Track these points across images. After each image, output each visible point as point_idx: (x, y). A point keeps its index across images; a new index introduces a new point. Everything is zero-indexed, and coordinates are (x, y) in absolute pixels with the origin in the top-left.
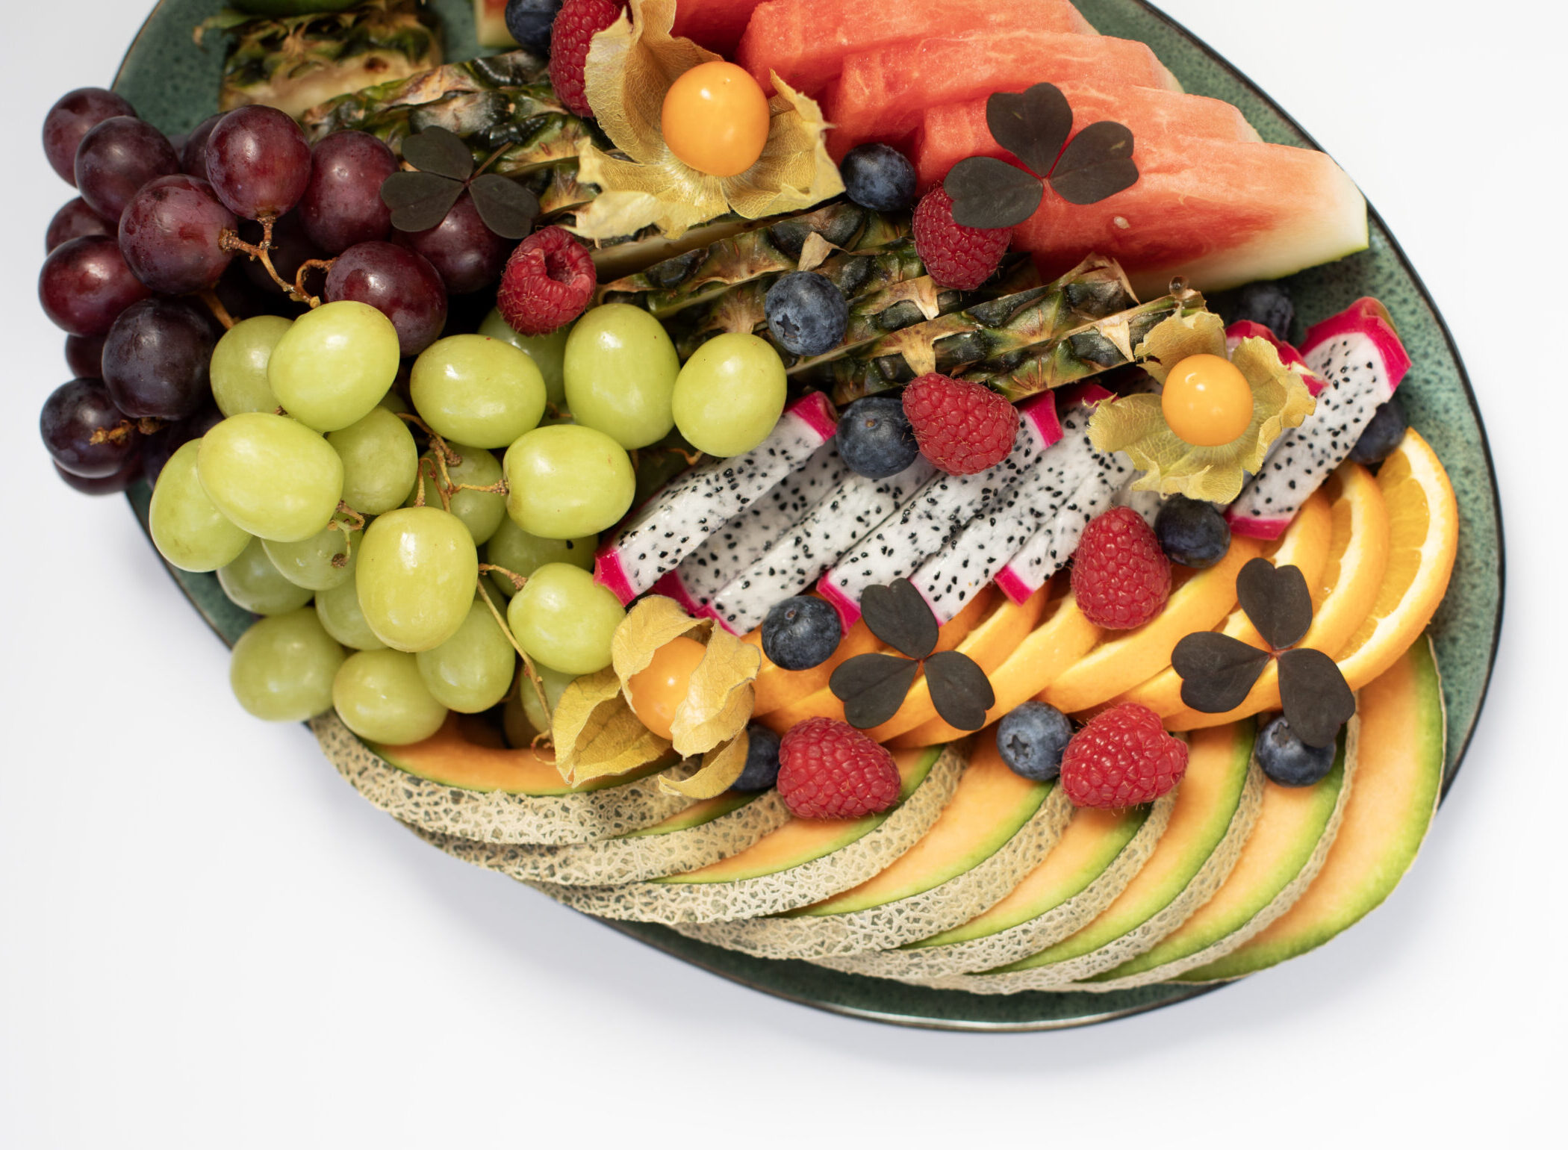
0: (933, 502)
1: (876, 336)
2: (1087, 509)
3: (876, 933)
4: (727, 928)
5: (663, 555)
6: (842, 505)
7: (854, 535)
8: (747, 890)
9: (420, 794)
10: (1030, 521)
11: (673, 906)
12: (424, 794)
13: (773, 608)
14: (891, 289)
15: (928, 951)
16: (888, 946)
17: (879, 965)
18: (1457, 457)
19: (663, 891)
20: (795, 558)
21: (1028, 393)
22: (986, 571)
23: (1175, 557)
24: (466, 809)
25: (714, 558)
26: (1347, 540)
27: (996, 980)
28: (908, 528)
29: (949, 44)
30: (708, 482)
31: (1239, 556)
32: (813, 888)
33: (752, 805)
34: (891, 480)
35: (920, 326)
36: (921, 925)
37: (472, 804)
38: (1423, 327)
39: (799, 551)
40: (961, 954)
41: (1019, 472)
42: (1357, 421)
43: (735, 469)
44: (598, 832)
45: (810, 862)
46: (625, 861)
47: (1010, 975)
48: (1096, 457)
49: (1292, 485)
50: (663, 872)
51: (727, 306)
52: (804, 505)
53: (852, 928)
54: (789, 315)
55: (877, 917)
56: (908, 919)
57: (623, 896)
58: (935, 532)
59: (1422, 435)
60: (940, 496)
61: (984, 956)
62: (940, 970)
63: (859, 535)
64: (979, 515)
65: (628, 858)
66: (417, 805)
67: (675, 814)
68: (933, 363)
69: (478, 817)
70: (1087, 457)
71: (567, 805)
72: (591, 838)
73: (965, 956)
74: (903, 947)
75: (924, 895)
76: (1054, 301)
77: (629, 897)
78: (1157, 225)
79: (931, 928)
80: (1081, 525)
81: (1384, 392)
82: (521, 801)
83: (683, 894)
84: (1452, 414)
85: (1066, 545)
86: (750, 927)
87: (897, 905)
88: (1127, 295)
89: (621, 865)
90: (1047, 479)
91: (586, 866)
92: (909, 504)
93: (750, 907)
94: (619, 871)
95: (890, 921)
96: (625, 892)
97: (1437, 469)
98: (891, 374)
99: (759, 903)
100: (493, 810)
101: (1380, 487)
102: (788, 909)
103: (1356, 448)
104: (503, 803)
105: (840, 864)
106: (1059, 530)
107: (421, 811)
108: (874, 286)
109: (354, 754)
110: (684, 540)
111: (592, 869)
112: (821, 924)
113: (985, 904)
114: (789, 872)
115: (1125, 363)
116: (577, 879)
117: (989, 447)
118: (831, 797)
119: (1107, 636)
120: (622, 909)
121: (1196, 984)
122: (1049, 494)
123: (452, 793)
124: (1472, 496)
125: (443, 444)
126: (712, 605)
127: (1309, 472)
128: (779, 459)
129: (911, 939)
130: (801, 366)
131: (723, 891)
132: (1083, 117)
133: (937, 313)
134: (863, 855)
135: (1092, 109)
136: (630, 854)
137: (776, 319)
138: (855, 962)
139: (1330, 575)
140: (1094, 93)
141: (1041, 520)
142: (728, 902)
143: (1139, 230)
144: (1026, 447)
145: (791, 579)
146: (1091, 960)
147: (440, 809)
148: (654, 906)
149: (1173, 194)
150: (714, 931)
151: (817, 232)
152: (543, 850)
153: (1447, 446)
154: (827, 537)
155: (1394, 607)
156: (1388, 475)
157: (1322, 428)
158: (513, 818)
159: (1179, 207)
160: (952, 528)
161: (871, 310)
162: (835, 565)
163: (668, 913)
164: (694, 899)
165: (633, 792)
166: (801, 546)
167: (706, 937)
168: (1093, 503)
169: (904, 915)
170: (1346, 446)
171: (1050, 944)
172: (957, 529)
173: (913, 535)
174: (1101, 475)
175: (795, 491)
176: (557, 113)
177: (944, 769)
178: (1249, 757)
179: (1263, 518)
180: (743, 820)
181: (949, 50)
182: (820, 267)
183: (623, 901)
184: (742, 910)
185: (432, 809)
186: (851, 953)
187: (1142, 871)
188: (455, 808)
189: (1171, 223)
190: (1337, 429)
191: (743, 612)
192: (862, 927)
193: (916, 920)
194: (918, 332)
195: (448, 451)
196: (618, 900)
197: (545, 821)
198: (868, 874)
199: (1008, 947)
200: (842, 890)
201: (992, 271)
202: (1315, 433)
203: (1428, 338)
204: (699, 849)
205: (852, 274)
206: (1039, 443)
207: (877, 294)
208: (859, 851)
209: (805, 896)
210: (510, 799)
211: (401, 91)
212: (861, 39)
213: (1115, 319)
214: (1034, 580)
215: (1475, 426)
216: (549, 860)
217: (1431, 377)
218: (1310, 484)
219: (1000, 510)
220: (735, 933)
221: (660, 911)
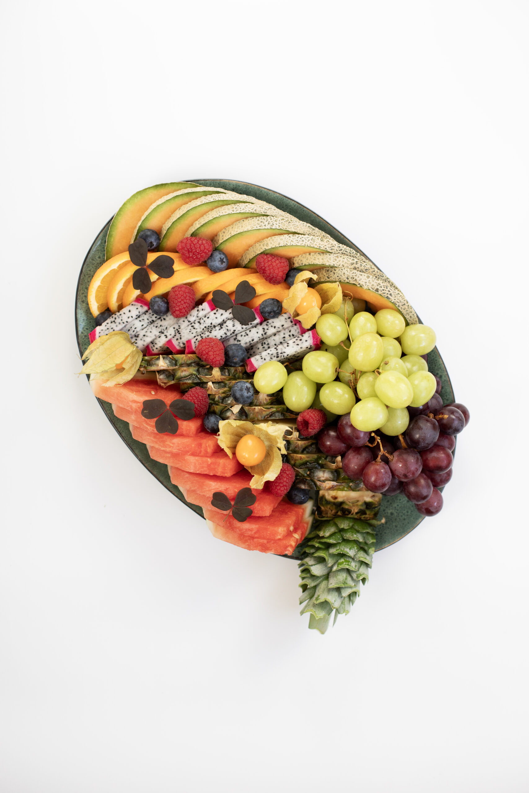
0: (226, 334)
1: (226, 382)
2: (186, 320)
3: (274, 221)
4: (315, 234)
5: (301, 340)
6: (251, 340)
7: (250, 331)
8: (304, 243)
9: (388, 294)
10: (202, 321)
11: (326, 244)
12: (386, 294)
13: (277, 317)
14: (219, 393)
15: (261, 213)
16: (272, 217)
17: (276, 212)
18: (84, 306)
19: (327, 249)
20: (267, 329)
21: (191, 355)
22: (217, 311)
23: (166, 300)
24: (375, 286)
25: (290, 336)
26: (119, 293)
27: (246, 200)
28: (234, 328)
29: (182, 451)
30: (284, 356)
31: (149, 296)
32: (286, 238)
33: (298, 266)
34: (236, 342)
35: (214, 381)
36: (261, 220)
37: (373, 287)
38: (84, 344)
39: (266, 331)
40: (252, 210)
41: (200, 335)
42: (108, 323)
43: (276, 358)
44: (341, 270)
45: (285, 246)
46: (336, 260)
47: (241, 200)
48: (180, 333)
49: (130, 311)
50: (326, 254)
51: (265, 402)
52: (262, 343)
53: (279, 225)
54: (246, 393)
55: (271, 226)
56: (264, 223)
57: (339, 250)
58: (227, 325)
59: (92, 315)
60: (223, 335)
61: (247, 207)
62: (260, 207)
63: (249, 331)
64: (215, 326)
65: (334, 260)
66: (389, 291)
67: (320, 269)
68: (213, 370)
69: (372, 283)
70: (182, 334)
71: (347, 279)
72: (343, 268)
73: (252, 209)
74: (267, 216)
75: (257, 228)
76: (177, 378)
77: (338, 250)
78: (144, 389)
79: (259, 219)
80: (188, 316)
81: (98, 329)
82: (359, 284)
83: (322, 246)
84: (83, 319)
85: (194, 312)
86: (308, 233)
87: (266, 227)
88: (158, 374)
89: (337, 259)
90: (194, 331)
91: (347, 261)
92: (232, 335)
93: (305, 238)
94: (338, 258)
95: (269, 224)
96: (339, 251)
97: (90, 304)
98: (226, 370)
99: (302, 238)
100: (368, 284)
101: (107, 304)
102: (295, 235)
103: (110, 316)
104: (364, 285)
105: (278, 243)
106: (195, 316)
107: (388, 289)
108: (223, 395)
109: (405, 310)
110: (294, 342)
111: (345, 260)
112: (288, 228)
113: (242, 221)
114: (291, 245)
115: (163, 356)
116: (350, 259)
117: (205, 343)
118: (275, 262)
119: (191, 285)
120: (341, 247)
121: (194, 183)
122: (195, 327)
123: (378, 292)
124: (84, 295)
125: (351, 387)
126: (293, 323)
127: (124, 313)
128: (263, 357)
129: (265, 217)
130: (250, 380)
131: (311, 244)
132: (153, 422)
133: (208, 383)
134: (271, 243)
135: (150, 423)
136: (334, 261)
137: (251, 393)
138: (283, 215)
139: (126, 284)
140: (149, 427)
141: (199, 321)
142: (310, 241)
143: (149, 390)
144: (197, 341)
145: (270, 324)
146: (219, 198)
147: (383, 288)
148: (332, 245)
149: (136, 395)
150: (319, 234)
151: (234, 414)
152: (357, 269)
153: (87, 310)
154: (257, 333)
155: (111, 271)
156: (104, 307)
157: (117, 324)
158: (362, 280)
159: (136, 392)
160: (223, 325)
161: (226, 389)
162: (257, 324)
163: (328, 242)
164: (320, 244)
165: (329, 278)
166: (265, 332)
167: (323, 233)
168: (184, 321)
169: (264, 224)
170: (112, 317)
171: (228, 206)
172: (221, 325)
173: (233, 326)
174: (179, 328)
175: (264, 348)
176: (296, 467)
177: (245, 261)
178: (162, 241)
179: (140, 304)
180: (301, 262)
181: (182, 449)
182: (236, 404)
183: (340, 249)
184: (307, 238)
185: (385, 289)
186: (282, 218)
187: (199, 219)
188: (378, 287)
189: (140, 389)
190: (113, 322)
191: (286, 319)
192: (277, 224)
193: (262, 222)
194: (215, 379)
195: (350, 384)
196: (341, 250)
197: (354, 277)
198: (271, 238)
199: (240, 208)
200: (279, 236)
201: (191, 390)
202: (120, 323)
203: (83, 341)
204: (315, 258)
205: (229, 400)
206: (193, 341)
207: (223, 393)
208: (272, 245)
209: (289, 237)
210: (362, 286)
211: (338, 487)
212: (204, 459)
213: (162, 368)
214: (205, 305)
215: (77, 313)
216: (357, 266)
217: (85, 330)
218: (125, 310)
219: (209, 326)
220: (313, 232)
221: (330, 244)
